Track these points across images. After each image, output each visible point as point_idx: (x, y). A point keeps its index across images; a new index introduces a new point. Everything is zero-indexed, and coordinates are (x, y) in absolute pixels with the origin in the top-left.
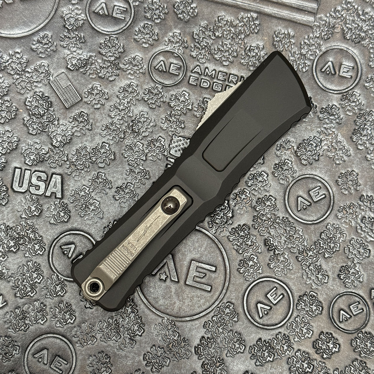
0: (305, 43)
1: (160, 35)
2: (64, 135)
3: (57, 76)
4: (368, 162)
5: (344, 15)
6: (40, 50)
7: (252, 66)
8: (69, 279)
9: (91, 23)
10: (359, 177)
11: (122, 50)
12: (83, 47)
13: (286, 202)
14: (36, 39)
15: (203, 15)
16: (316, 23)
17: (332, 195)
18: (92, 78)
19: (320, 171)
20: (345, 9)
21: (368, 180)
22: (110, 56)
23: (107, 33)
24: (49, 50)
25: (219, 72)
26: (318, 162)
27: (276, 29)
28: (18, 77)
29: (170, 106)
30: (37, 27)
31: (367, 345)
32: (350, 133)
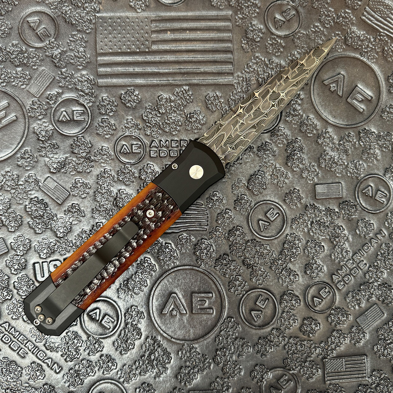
0: (232, 99)
1: (116, 124)
2: (65, 226)
3: (45, 181)
4: (304, 179)
5: (256, 69)
6: (25, 164)
7: (196, 129)
8: (102, 336)
9: (59, 130)
10: (300, 192)
11: (90, 145)
12: (58, 152)
13: (251, 227)
14: (19, 156)
15: (146, 99)
16: (235, 81)
17: (283, 212)
18: (72, 175)
19: (270, 197)
20: (255, 63)
21: (308, 193)
22: (82, 153)
23: (74, 135)
24: (32, 162)
25: (172, 140)
26: (266, 190)
27: (205, 94)
28: (14, 191)
29: (141, 179)
30: (17, 146)
31: (339, 318)
32: (285, 161)
